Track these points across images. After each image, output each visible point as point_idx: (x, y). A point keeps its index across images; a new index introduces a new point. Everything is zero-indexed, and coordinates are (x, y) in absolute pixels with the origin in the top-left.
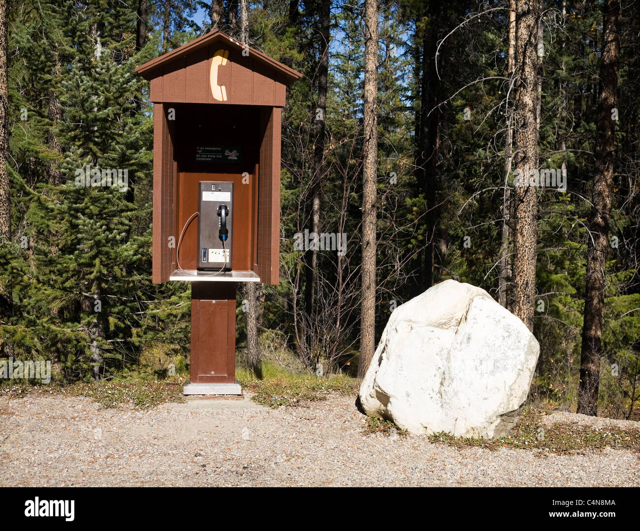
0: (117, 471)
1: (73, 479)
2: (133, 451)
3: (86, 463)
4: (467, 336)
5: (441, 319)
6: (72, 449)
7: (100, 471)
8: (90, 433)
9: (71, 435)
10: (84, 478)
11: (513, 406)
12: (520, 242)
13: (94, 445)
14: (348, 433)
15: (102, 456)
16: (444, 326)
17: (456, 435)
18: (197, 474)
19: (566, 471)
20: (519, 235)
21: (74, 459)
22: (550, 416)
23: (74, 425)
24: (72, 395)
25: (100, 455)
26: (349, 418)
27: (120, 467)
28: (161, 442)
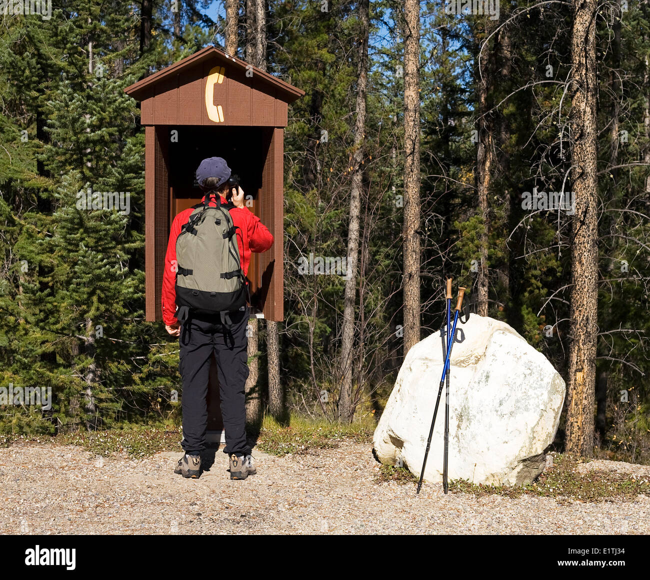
0: (107, 519)
1: (60, 528)
2: (125, 500)
3: (74, 513)
4: (485, 374)
5: (459, 356)
6: (60, 499)
7: (89, 520)
8: (79, 482)
9: (59, 484)
10: (71, 527)
11: (536, 450)
12: (579, 271)
13: (83, 494)
14: (359, 481)
15: (92, 505)
16: (462, 364)
17: (474, 483)
18: (191, 522)
19: (589, 518)
20: (577, 263)
21: (61, 508)
22: (587, 464)
23: (63, 474)
24: (62, 444)
25: (89, 504)
26: (361, 466)
27: (110, 516)
28: (154, 491)
